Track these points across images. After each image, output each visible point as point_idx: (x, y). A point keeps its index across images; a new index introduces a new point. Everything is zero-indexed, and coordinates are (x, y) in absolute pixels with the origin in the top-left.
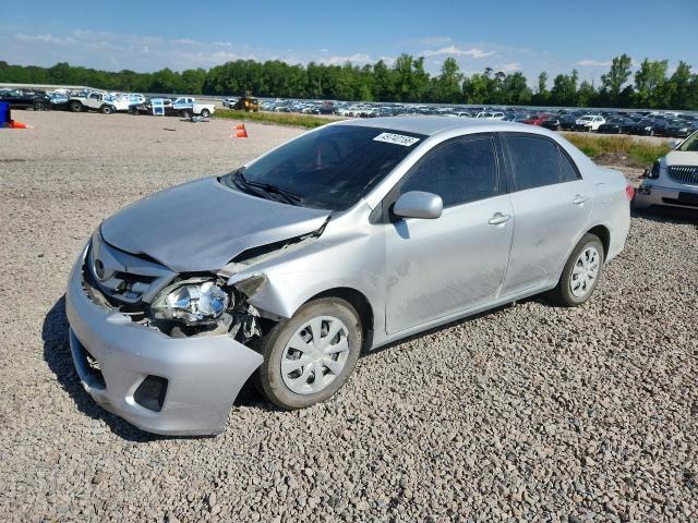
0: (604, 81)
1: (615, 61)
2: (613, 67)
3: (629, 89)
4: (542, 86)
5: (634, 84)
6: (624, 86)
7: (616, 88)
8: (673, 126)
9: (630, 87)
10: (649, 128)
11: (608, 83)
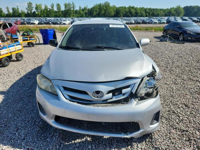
0: (27, 10)
1: (28, 4)
2: (28, 5)
3: (34, 12)
4: (8, 11)
5: (36, 11)
6: (33, 11)
7: (31, 12)
8: (56, 22)
9: (34, 11)
10: (50, 23)
11: (28, 10)
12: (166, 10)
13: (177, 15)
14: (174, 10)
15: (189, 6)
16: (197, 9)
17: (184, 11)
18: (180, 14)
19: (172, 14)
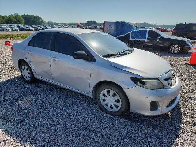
12: (5, 17)
13: (19, 23)
14: (14, 18)
15: (26, 15)
16: (34, 18)
17: (24, 19)
18: (21, 21)
19: (13, 21)
